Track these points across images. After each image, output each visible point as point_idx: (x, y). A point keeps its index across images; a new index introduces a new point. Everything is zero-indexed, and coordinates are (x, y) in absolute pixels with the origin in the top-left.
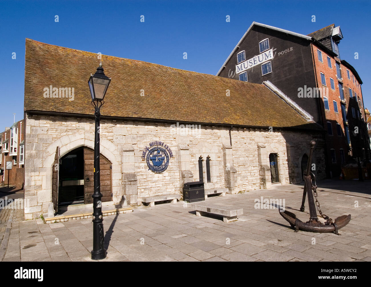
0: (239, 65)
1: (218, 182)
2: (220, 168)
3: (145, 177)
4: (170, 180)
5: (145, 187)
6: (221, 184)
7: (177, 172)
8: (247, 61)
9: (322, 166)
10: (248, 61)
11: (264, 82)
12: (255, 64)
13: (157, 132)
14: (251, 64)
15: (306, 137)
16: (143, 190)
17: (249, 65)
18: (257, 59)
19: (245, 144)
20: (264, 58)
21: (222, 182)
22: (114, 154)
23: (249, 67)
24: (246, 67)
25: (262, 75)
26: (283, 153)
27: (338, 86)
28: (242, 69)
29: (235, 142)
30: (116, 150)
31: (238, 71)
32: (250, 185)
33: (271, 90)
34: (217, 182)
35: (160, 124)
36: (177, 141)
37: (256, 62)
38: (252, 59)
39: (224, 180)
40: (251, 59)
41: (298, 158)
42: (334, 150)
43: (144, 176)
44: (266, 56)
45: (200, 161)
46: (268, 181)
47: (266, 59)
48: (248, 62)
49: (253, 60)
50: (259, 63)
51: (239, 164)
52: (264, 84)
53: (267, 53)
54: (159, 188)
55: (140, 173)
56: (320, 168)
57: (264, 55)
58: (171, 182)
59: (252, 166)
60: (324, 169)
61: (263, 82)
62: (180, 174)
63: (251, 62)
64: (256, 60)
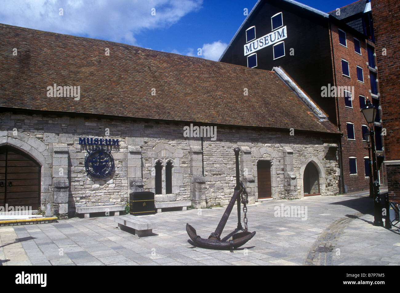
0: (248, 45)
1: (181, 194)
2: (184, 176)
3: (82, 183)
4: (115, 188)
5: (81, 195)
6: (185, 196)
7: (124, 180)
8: (257, 40)
9: (334, 178)
10: (259, 39)
11: (274, 68)
12: (266, 44)
13: (100, 130)
14: (261, 44)
15: (314, 140)
16: (78, 199)
17: (259, 46)
18: (269, 38)
19: (223, 148)
20: (277, 38)
21: (186, 194)
22: (44, 155)
23: (259, 48)
24: (255, 48)
25: (274, 59)
26: (278, 161)
27: (369, 77)
28: (251, 50)
29: (208, 145)
30: (46, 150)
31: (247, 53)
32: (227, 199)
33: (282, 78)
34: (179, 193)
35: (105, 120)
36: (126, 142)
37: (267, 42)
38: (263, 37)
39: (189, 191)
40: (261, 38)
41: (300, 168)
42: (355, 159)
43: (80, 182)
44: (279, 35)
45: (158, 167)
46: (250, 194)
47: (278, 39)
48: (259, 42)
49: (264, 39)
50: (271, 43)
51: (212, 173)
52: (274, 70)
53: (280, 30)
54: (99, 198)
55: (76, 178)
56: (330, 180)
57: (277, 33)
58: (117, 191)
59: (231, 175)
60: (337, 182)
61: (272, 68)
62: (128, 182)
63: (261, 41)
64: (267, 40)
